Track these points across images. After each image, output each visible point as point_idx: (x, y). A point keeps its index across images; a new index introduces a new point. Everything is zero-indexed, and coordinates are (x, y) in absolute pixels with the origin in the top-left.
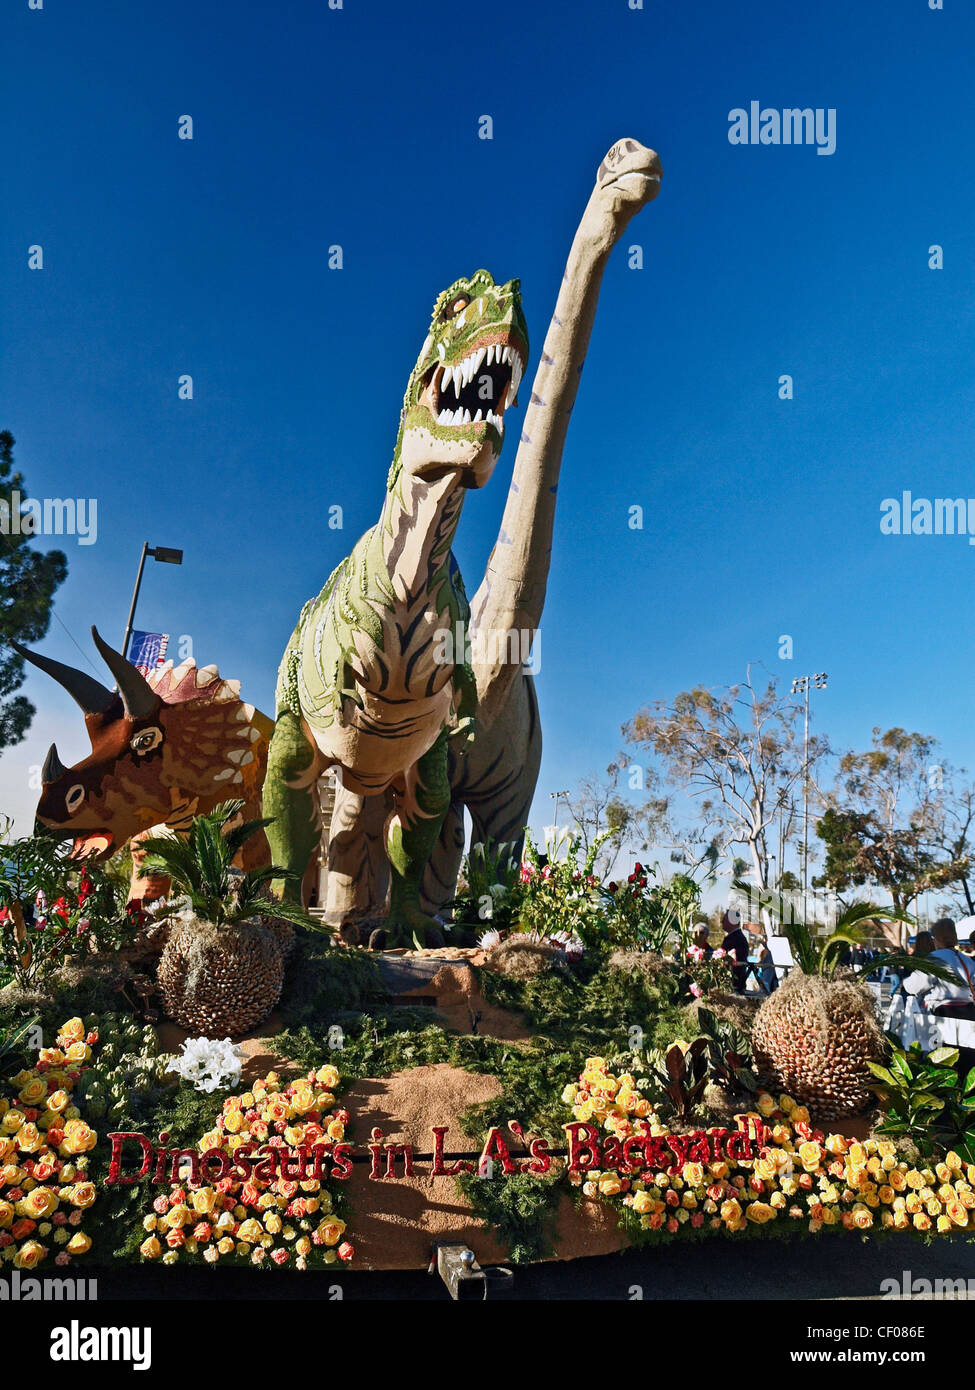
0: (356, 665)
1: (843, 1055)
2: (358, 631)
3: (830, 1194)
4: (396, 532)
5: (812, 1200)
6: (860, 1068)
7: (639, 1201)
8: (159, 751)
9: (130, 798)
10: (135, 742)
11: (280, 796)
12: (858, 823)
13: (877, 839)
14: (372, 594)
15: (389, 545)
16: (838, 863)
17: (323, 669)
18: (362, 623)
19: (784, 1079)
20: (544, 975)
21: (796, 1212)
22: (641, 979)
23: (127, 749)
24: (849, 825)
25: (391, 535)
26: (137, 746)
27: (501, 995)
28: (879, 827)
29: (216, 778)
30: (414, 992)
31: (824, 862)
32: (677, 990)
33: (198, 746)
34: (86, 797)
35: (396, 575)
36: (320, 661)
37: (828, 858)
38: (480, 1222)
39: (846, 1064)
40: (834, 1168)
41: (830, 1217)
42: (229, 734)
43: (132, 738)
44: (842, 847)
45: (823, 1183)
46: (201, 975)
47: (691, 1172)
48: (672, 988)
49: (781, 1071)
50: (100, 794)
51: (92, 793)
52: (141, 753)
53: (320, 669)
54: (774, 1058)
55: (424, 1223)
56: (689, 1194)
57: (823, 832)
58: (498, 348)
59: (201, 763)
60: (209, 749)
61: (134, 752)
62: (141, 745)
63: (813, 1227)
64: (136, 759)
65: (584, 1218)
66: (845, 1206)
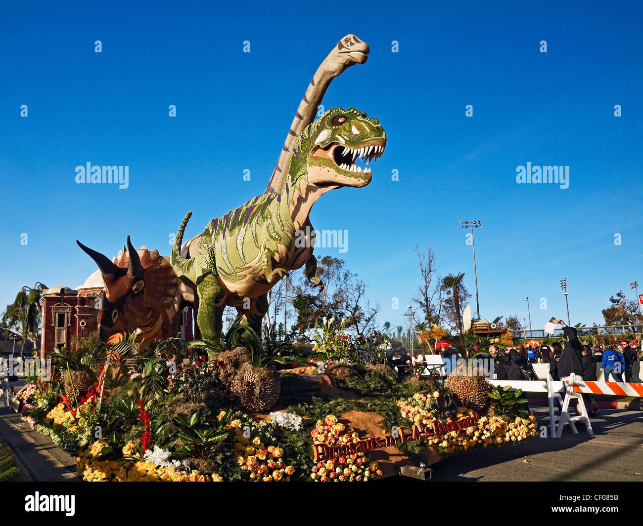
0: (277, 257)
1: (481, 391)
2: (280, 243)
3: (488, 434)
4: (296, 203)
5: (483, 437)
6: (486, 395)
7: (445, 444)
8: (142, 291)
9: (133, 314)
10: (134, 287)
11: (211, 310)
12: (312, 299)
13: (320, 307)
14: (286, 229)
15: (292, 208)
16: (303, 319)
17: (244, 256)
18: (282, 241)
19: (462, 401)
20: (352, 376)
21: (480, 441)
22: (384, 374)
23: (130, 291)
24: (308, 301)
25: (293, 204)
26: (135, 290)
27: (341, 385)
28: (322, 302)
29: (165, 302)
30: (314, 387)
31: (296, 318)
32: (397, 376)
33: (157, 288)
34: (119, 315)
35: (296, 221)
36: (243, 253)
37: (298, 317)
38: (406, 458)
39: (482, 394)
40: (487, 426)
41: (491, 441)
42: (168, 282)
43: (133, 286)
44: (306, 311)
45: (485, 432)
46: (260, 389)
47: (453, 434)
48: (395, 376)
49: (461, 399)
50: (123, 313)
51: (120, 313)
52: (136, 292)
53: (242, 256)
54: (458, 395)
55: (390, 461)
56: (454, 440)
57: (296, 305)
58: (380, 147)
59: (158, 295)
60: (161, 289)
61: (133, 292)
62: (137, 289)
63: (485, 445)
64: (134, 296)
65: (430, 452)
66: (493, 437)
